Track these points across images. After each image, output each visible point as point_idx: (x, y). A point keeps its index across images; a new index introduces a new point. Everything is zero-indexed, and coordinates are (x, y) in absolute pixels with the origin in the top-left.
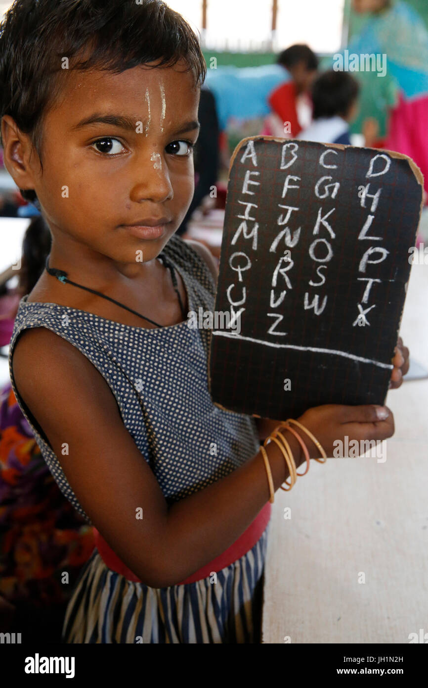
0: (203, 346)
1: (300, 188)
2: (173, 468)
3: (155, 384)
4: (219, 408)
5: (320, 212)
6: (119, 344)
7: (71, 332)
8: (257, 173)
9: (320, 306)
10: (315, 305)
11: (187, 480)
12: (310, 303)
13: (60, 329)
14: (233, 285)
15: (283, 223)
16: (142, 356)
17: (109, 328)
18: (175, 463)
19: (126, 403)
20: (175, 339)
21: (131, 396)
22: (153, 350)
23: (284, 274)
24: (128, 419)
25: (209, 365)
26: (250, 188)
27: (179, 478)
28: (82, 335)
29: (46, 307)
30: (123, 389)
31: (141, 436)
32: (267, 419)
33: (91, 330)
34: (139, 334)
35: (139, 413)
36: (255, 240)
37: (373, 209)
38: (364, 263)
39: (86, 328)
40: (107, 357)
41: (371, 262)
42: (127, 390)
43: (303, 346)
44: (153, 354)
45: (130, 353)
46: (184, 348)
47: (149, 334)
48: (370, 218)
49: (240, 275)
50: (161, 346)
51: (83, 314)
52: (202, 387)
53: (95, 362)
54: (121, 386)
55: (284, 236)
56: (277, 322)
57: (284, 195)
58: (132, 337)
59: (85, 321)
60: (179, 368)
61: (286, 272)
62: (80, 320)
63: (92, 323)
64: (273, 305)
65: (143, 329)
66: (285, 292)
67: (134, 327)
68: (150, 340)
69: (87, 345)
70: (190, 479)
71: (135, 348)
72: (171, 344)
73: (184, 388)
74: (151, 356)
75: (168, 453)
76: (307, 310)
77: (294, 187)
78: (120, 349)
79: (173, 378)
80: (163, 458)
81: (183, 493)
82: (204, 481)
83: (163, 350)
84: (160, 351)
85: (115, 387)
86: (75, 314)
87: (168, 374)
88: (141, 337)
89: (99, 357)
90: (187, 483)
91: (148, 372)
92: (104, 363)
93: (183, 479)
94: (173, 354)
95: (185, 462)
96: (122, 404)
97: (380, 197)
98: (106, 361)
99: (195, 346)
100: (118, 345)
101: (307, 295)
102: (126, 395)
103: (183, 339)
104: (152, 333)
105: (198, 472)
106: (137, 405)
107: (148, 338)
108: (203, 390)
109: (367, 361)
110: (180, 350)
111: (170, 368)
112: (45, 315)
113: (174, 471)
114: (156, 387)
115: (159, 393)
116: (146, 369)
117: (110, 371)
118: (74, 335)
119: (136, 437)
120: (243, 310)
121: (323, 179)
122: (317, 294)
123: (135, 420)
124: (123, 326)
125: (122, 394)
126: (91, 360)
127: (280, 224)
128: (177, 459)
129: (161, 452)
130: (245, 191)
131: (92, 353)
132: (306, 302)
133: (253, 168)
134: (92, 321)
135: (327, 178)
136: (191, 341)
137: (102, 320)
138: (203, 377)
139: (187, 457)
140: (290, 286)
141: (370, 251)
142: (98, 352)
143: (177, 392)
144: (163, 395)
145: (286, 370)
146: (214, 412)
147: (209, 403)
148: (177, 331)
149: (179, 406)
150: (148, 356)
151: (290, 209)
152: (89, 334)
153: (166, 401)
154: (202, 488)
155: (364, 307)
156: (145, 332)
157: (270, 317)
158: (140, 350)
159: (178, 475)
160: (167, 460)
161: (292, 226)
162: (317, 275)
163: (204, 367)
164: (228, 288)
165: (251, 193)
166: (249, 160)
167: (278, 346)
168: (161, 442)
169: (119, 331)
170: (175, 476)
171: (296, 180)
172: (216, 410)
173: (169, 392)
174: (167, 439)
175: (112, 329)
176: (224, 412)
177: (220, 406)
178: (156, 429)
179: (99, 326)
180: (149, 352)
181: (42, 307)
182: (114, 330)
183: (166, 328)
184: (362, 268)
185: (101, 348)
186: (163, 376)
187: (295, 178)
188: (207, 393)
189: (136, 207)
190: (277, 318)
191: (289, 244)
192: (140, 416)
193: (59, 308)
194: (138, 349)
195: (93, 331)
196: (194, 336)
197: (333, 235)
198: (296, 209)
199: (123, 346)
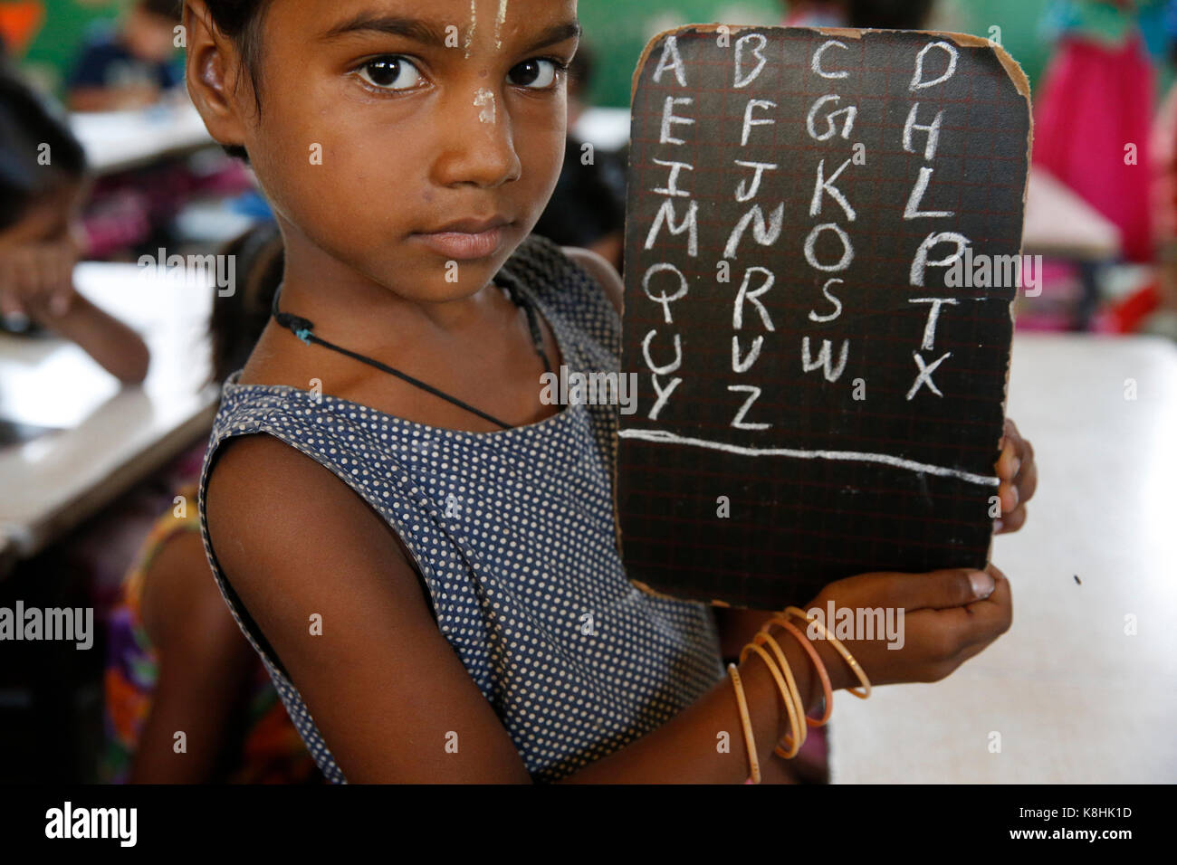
0: (602, 462)
1: (777, 122)
2: (545, 711)
3: (497, 544)
4: (641, 591)
5: (820, 168)
6: (420, 464)
7: (321, 442)
8: (687, 101)
9: (835, 361)
10: (824, 361)
11: (575, 736)
12: (814, 358)
13: (298, 437)
14: (654, 332)
15: (747, 198)
16: (468, 488)
17: (400, 434)
18: (550, 701)
19: (442, 580)
20: (539, 451)
21: (452, 566)
22: (492, 476)
23: (756, 302)
24: (446, 613)
25: (615, 501)
26: (676, 131)
27: (559, 731)
28: (345, 448)
29: (273, 394)
30: (434, 552)
31: (475, 649)
32: (744, 608)
33: (364, 437)
34: (462, 444)
35: (470, 601)
36: (693, 236)
37: (929, 153)
38: (919, 267)
39: (352, 434)
40: (398, 489)
41: (934, 264)
42: (444, 553)
43: (806, 449)
44: (491, 483)
45: (442, 483)
46: (561, 469)
47: (483, 443)
48: (925, 173)
49: (667, 310)
50: (508, 467)
51: (346, 408)
52: (604, 546)
53: (372, 498)
54: (430, 546)
55: (751, 225)
56: (750, 402)
57: (744, 141)
58: (446, 450)
59: (351, 420)
60: (548, 509)
61: (760, 298)
62: (341, 418)
63: (364, 425)
64: (737, 368)
65: (469, 434)
66: (761, 339)
67: (451, 431)
68: (484, 456)
69: (355, 467)
70: (582, 733)
71: (453, 473)
72: (531, 461)
73: (560, 551)
74: (487, 487)
75: (534, 680)
76: (810, 372)
77: (763, 122)
78: (423, 474)
79: (537, 531)
80: (523, 691)
81: (569, 764)
82: (612, 739)
83: (512, 474)
84: (506, 477)
85: (419, 547)
86: (331, 408)
87: (525, 522)
88: (466, 449)
89: (381, 489)
90: (577, 742)
91: (482, 519)
92: (391, 500)
93: (567, 734)
94: (536, 481)
95: (571, 699)
96: (433, 582)
97: (942, 129)
98: (396, 496)
99: (584, 462)
100: (419, 468)
101: (806, 341)
102: (442, 564)
103: (557, 449)
104: (489, 441)
105: (600, 720)
106: (465, 584)
107: (480, 451)
108: (605, 551)
109: (943, 472)
110: (551, 474)
111: (529, 510)
112: (270, 410)
113: (547, 717)
114: (501, 551)
115: (507, 563)
116: (479, 513)
117: (406, 517)
118: (328, 447)
119: (463, 650)
120: (677, 381)
121: (822, 101)
122: (828, 339)
123: (462, 616)
124: (428, 429)
125: (432, 561)
126: (364, 495)
127: (741, 199)
128: (554, 692)
129: (519, 679)
130: (665, 138)
131: (366, 482)
132: (806, 356)
133: (677, 92)
134: (365, 421)
135: (830, 98)
136: (575, 453)
137: (385, 419)
138: (604, 525)
139: (576, 690)
140: (770, 327)
141: (930, 242)
142: (378, 479)
143: (546, 558)
144: (516, 566)
145: (775, 503)
146: (630, 597)
147: (620, 578)
148: (544, 435)
149: (551, 588)
150: (481, 488)
151: (760, 168)
152: (359, 446)
153: (523, 578)
154: (608, 752)
155: (928, 359)
156: (474, 439)
157: (733, 392)
158: (465, 477)
159: (557, 725)
160: (532, 696)
161: (766, 200)
162: (825, 298)
163: (606, 505)
164: (643, 339)
165: (678, 142)
166: (670, 75)
167: (754, 452)
168: (519, 658)
169: (421, 439)
170: (551, 728)
171: (766, 108)
172: (635, 592)
173: (529, 560)
174: (531, 651)
175: (405, 436)
176: (652, 597)
177: (644, 587)
178: (508, 632)
179: (379, 431)
180: (483, 480)
181: (266, 394)
182: (410, 437)
183: (521, 430)
184: (916, 277)
185: (384, 471)
186: (514, 527)
187: (765, 105)
188: (615, 558)
189: (446, 196)
190: (750, 394)
191: (763, 239)
192: (472, 606)
193: (298, 395)
194: (459, 475)
195: (367, 440)
196: (582, 442)
197: (851, 215)
198: (771, 167)
199: (429, 470)
